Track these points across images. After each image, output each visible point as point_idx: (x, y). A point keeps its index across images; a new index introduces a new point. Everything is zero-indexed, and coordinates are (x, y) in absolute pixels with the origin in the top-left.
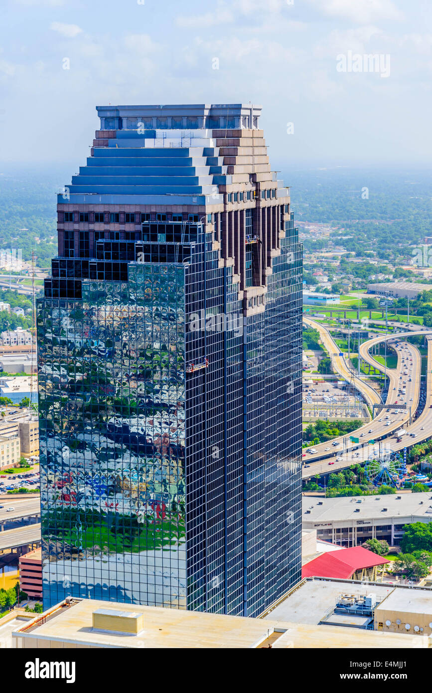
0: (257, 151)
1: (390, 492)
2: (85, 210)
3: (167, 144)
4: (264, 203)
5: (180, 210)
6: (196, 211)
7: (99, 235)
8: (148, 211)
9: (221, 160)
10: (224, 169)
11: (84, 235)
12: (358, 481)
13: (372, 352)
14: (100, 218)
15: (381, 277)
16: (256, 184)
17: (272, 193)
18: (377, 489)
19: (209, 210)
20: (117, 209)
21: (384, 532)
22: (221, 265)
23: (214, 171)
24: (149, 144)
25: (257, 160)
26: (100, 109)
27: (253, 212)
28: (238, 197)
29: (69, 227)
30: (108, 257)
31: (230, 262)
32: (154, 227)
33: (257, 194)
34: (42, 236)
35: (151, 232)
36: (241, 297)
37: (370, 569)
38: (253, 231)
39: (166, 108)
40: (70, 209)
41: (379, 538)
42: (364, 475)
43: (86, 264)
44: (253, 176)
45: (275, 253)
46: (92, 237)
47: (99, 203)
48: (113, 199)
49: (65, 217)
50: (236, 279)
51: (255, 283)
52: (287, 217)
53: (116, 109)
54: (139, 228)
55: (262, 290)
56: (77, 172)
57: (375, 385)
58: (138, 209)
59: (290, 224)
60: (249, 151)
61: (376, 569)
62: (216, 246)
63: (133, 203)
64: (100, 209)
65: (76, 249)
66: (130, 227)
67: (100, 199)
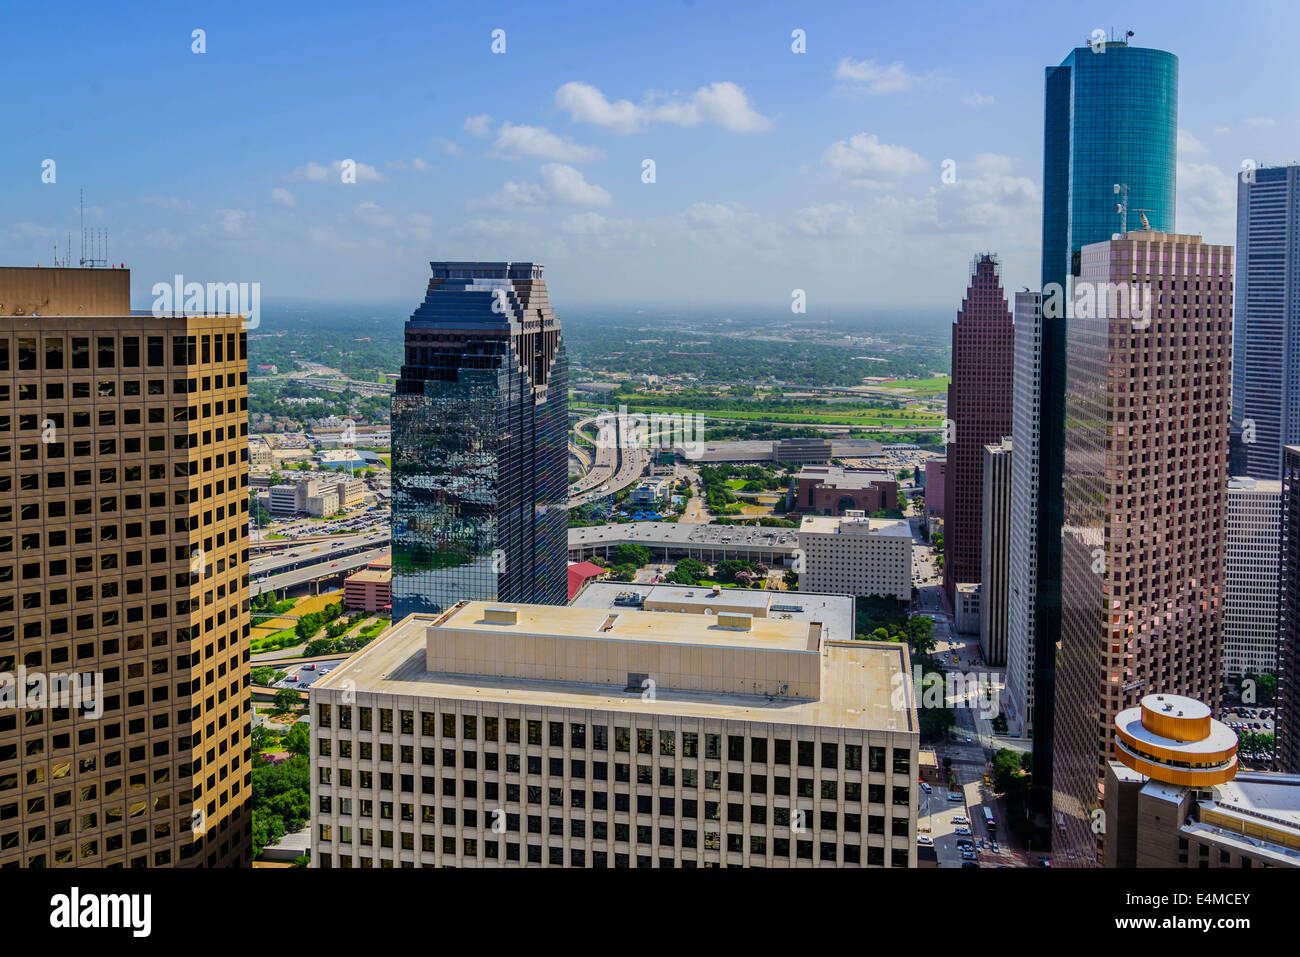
0: (542, 294)
1: (603, 524)
2: (424, 333)
3: (481, 289)
4: (546, 329)
5: (492, 333)
6: (504, 334)
7: (435, 350)
8: (470, 334)
9: (519, 299)
10: (522, 306)
11: (424, 350)
12: (580, 517)
13: (583, 429)
14: (435, 338)
15: (585, 379)
16: (541, 316)
17: (550, 322)
18: (593, 523)
19: (513, 333)
20: (448, 333)
21: (601, 551)
22: (520, 370)
23: (515, 307)
24: (469, 288)
25: (542, 300)
26: (433, 264)
27: (539, 335)
28: (530, 324)
29: (414, 344)
30: (442, 365)
31: (526, 368)
32: (475, 345)
33: (541, 323)
34: (344, 351)
35: (473, 348)
36: (532, 392)
37: (595, 577)
38: (539, 347)
39: (481, 264)
40: (415, 332)
41: (598, 555)
42: (584, 513)
43: (426, 369)
44: (539, 311)
45: (552, 362)
46: (429, 351)
47: (435, 328)
48: (445, 325)
49: (409, 337)
50: (529, 380)
51: (540, 382)
52: (559, 339)
53: (445, 264)
54: (464, 345)
55: (544, 387)
56: (419, 306)
57: (587, 452)
58: (463, 332)
59: (561, 343)
60: (537, 294)
61: (599, 578)
62: (517, 357)
63: (460, 328)
64: (436, 332)
65: (418, 360)
66: (457, 345)
67: (436, 325)
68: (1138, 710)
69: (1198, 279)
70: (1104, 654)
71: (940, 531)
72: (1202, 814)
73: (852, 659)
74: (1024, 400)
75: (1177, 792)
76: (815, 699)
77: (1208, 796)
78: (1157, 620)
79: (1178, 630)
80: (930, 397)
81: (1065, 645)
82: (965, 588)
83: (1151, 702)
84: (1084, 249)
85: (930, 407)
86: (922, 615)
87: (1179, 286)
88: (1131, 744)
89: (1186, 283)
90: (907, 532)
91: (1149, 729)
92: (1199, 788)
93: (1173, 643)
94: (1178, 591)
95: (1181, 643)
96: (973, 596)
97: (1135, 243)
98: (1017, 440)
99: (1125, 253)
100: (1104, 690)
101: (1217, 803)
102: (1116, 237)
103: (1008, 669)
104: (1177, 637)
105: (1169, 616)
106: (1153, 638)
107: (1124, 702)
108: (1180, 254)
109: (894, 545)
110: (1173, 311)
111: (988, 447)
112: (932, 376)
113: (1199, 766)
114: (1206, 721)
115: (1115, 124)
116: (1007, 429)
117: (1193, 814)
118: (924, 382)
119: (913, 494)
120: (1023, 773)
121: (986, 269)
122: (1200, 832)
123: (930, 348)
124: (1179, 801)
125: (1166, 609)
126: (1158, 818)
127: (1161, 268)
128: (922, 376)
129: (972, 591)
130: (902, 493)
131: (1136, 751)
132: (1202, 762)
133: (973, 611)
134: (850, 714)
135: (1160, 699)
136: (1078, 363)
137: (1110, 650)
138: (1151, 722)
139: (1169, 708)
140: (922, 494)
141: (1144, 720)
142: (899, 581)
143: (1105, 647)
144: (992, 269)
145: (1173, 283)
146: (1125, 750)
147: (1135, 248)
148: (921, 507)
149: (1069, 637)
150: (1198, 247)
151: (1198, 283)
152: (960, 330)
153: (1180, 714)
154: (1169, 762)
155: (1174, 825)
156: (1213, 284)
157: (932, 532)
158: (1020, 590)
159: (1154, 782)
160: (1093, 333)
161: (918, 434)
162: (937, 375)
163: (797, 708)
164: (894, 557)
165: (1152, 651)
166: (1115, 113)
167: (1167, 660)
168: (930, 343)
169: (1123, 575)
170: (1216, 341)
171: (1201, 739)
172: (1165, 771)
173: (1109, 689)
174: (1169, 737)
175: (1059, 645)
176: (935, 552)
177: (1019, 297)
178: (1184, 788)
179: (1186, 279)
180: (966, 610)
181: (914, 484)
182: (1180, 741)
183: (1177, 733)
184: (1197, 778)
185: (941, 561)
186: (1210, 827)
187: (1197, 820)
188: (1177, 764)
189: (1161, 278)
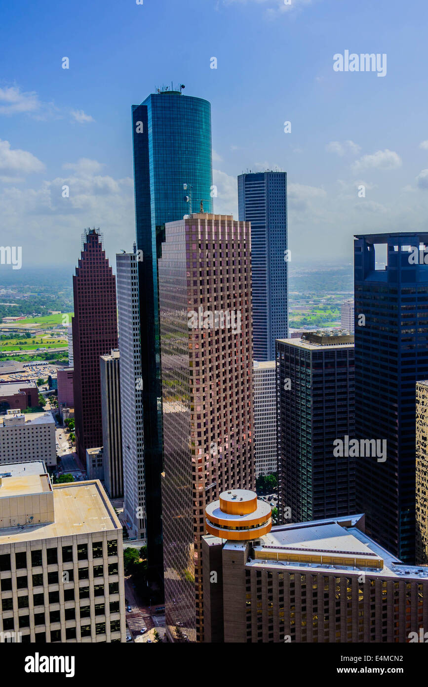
68: (218, 501)
69: (233, 242)
70: (194, 473)
71: (70, 417)
72: (256, 554)
73: (67, 495)
74: (127, 324)
75: (242, 545)
76: (51, 522)
77: (258, 544)
78: (221, 449)
79: (232, 453)
80: (51, 328)
81: (167, 472)
82: (92, 451)
83: (225, 496)
84: (168, 225)
85: (52, 335)
86: (65, 474)
87: (224, 246)
88: (216, 523)
89: (227, 244)
90: (51, 420)
91: (224, 511)
92: (253, 540)
93: (230, 461)
94: (231, 430)
95: (234, 461)
96: (98, 456)
97: (199, 221)
98: (123, 350)
99: (194, 227)
100: (194, 495)
101: (263, 546)
102: (186, 217)
103: (125, 498)
104: (232, 458)
105: (227, 445)
106: (219, 460)
107: (206, 501)
108: (223, 227)
109: (43, 430)
110: (221, 262)
111: (102, 357)
112: (50, 314)
113: (253, 527)
114: (254, 501)
115: (177, 145)
116: (114, 344)
117: (251, 555)
118: (46, 318)
119: (48, 395)
120: (141, 560)
121: (93, 238)
122: (255, 564)
123: (47, 295)
124: (244, 549)
125: (225, 441)
126: (233, 562)
127: (213, 236)
128: (43, 314)
129: (97, 453)
130: (41, 395)
131: (218, 526)
132: (254, 525)
133: (99, 465)
134: (76, 526)
135: (229, 493)
136: (166, 297)
137: (197, 471)
138: (226, 508)
139: (235, 497)
140: (56, 393)
141: (222, 507)
142: (48, 453)
143: (194, 469)
144: (97, 238)
145: (220, 245)
146: (212, 526)
147: (199, 224)
148: (55, 403)
149: (170, 468)
150: (232, 223)
151: (233, 244)
152: (79, 280)
153: (241, 499)
154: (237, 528)
155: (243, 564)
156: (241, 245)
157: (65, 418)
158: (131, 446)
159: (230, 541)
160: (176, 277)
161: (46, 354)
162: (54, 313)
163: (42, 529)
164: (43, 438)
165: (219, 467)
166: (177, 138)
167: (227, 472)
168: (46, 291)
169: (202, 424)
170: (244, 279)
171: (253, 512)
172: (235, 534)
173: (197, 494)
174: (237, 514)
175: (163, 474)
176: (68, 431)
177: (119, 257)
178: (245, 541)
179: (227, 242)
180: (94, 466)
181: (48, 388)
182: (242, 515)
183: (240, 511)
184: (252, 534)
185: (73, 437)
186: (260, 561)
187: (253, 558)
188: (241, 528)
189: (214, 242)
